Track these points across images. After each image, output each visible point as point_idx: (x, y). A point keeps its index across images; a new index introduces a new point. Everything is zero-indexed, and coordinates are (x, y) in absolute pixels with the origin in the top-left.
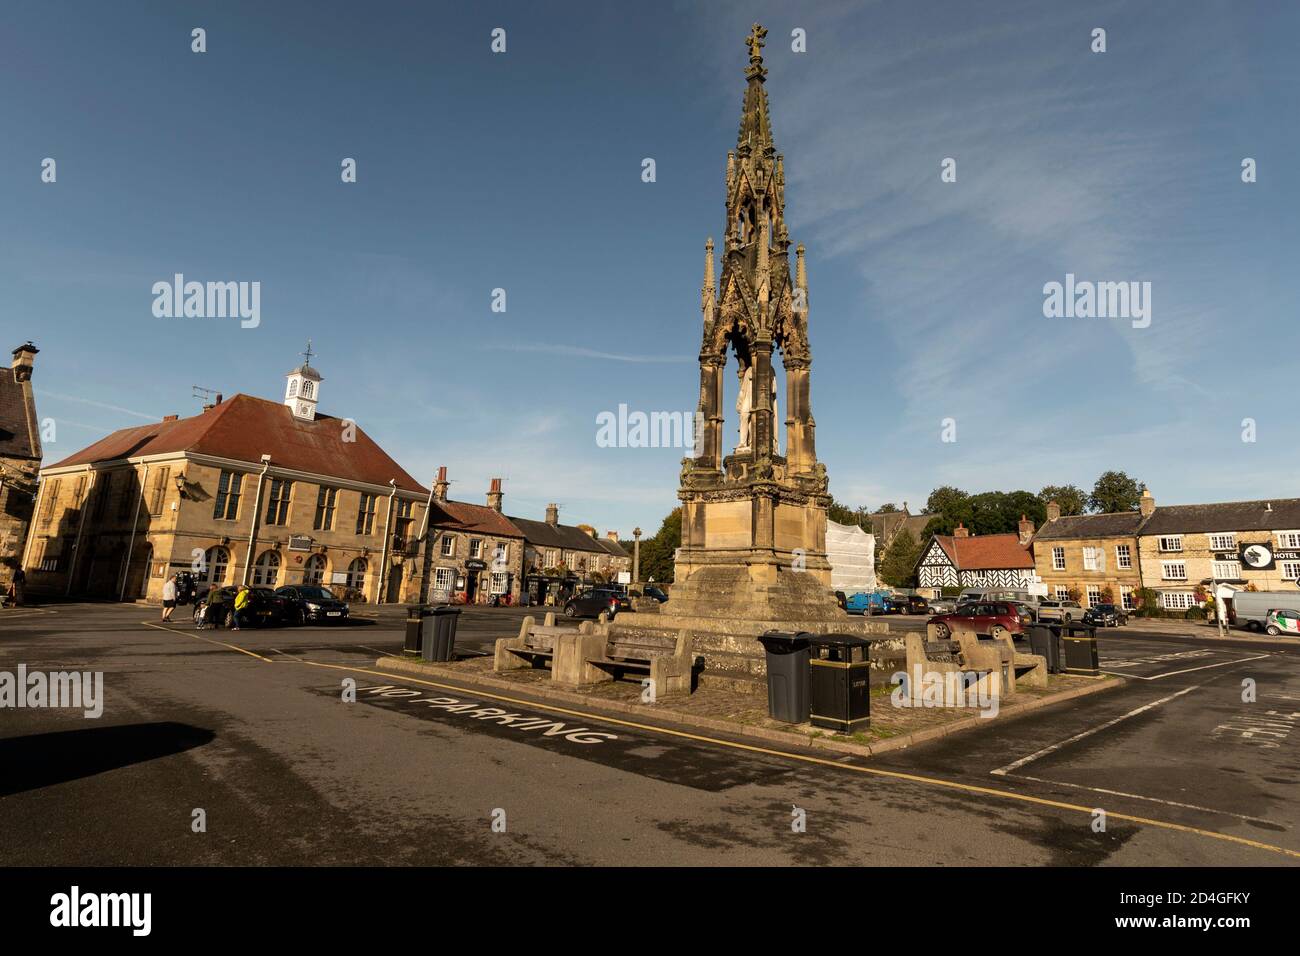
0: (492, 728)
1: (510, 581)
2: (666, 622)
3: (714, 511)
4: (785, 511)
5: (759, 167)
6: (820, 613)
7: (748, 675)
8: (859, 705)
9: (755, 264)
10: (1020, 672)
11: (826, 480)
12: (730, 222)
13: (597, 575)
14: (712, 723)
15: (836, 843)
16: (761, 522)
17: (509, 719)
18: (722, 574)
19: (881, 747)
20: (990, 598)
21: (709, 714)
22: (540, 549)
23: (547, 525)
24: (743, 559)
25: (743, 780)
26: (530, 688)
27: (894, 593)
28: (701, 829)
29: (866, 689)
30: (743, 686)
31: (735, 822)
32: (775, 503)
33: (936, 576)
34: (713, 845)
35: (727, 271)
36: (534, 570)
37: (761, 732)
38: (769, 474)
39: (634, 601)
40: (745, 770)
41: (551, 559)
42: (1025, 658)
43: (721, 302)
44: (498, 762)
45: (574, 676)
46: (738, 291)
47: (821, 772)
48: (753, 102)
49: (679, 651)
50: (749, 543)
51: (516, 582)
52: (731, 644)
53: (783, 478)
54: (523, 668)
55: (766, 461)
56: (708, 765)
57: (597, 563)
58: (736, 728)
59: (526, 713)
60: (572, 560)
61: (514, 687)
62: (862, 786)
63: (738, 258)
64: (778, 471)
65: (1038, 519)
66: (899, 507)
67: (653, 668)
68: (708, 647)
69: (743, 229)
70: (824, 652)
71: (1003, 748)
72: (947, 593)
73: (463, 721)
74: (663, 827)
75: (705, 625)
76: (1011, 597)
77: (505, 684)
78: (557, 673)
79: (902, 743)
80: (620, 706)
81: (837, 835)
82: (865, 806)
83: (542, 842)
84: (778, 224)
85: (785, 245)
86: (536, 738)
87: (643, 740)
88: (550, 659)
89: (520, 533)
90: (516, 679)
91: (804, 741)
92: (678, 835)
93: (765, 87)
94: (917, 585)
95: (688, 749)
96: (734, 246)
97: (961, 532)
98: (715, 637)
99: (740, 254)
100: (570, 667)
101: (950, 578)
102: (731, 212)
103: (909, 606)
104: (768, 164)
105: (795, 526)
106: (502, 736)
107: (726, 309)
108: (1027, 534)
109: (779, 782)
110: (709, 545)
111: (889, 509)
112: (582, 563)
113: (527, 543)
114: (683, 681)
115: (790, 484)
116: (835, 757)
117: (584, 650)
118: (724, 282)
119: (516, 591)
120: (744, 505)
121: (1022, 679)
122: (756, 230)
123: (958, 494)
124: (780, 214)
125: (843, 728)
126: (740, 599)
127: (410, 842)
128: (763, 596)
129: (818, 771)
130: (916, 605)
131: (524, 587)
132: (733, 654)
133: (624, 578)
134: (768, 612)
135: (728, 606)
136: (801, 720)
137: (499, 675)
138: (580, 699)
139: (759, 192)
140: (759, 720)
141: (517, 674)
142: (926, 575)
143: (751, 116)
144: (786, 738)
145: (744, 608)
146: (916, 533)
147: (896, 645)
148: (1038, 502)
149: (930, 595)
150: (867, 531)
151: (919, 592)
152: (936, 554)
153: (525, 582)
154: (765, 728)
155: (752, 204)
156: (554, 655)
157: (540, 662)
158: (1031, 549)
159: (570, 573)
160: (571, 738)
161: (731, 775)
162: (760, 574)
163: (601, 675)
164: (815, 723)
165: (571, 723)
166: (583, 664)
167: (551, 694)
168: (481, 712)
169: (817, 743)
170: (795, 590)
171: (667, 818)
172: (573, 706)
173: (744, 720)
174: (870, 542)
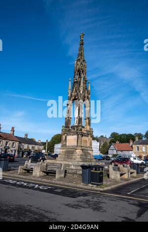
0: (21, 186)
1: (15, 152)
2: (58, 162)
3: (69, 138)
4: (84, 138)
5: (81, 64)
6: (91, 160)
7: (76, 174)
8: (101, 180)
9: (80, 85)
10: (131, 173)
11: (93, 131)
12: (75, 75)
13: (36, 150)
14: (70, 184)
15: (101, 207)
16: (79, 140)
17: (25, 184)
18: (70, 151)
19: (106, 189)
20: (123, 157)
21: (69, 182)
22: (23, 144)
23: (25, 138)
24: (74, 148)
25: (80, 196)
26: (28, 177)
27: (103, 155)
28: (74, 205)
29: (102, 177)
30: (75, 176)
31: (80, 204)
32: (82, 136)
33: (112, 152)
34: (77, 208)
35: (73, 86)
36: (21, 149)
37: (81, 186)
38: (81, 130)
39: (46, 157)
40: (79, 194)
41: (25, 146)
42: (132, 170)
43: (72, 92)
44: (27, 193)
45: (38, 174)
46: (76, 90)
47: (95, 194)
48: (81, 49)
49: (62, 169)
50: (76, 145)
51: (17, 152)
52: (72, 167)
53: (84, 131)
54: (25, 173)
55: (81, 127)
56: (72, 193)
57: (36, 147)
58: (75, 185)
59: (29, 183)
60: (30, 147)
61: (24, 177)
62: (103, 196)
63: (76, 83)
64: (83, 129)
65: (134, 140)
66: (105, 136)
67: (57, 172)
68: (67, 168)
69: (77, 77)
70: (94, 169)
71: (129, 189)
72: (114, 156)
73: (15, 185)
74: (66, 205)
75: (66, 163)
76: (127, 157)
77: (22, 176)
78: (34, 174)
79: (109, 188)
80: (49, 181)
81: (100, 206)
82: (104, 200)
83: (43, 209)
84: (85, 76)
85: (86, 81)
86: (33, 188)
87: (56, 188)
88: (32, 171)
89: (18, 140)
90: (24, 175)
91: (90, 188)
92: (69, 206)
93: (83, 46)
94: (108, 154)
95: (66, 190)
96: (75, 81)
97: (117, 142)
98: (69, 165)
99: (77, 82)
100: (37, 172)
101: (115, 152)
102: (75, 73)
103: (106, 158)
104: (83, 63)
105: (86, 141)
106: (25, 188)
107: (73, 94)
108: (131, 143)
109: (87, 196)
110: (67, 145)
111: (102, 136)
112: (33, 148)
113: (20, 143)
114: (63, 175)
115: (85, 132)
116: (97, 191)
117: (41, 169)
118: (73, 88)
119: (16, 154)
120: (75, 137)
121: (132, 175)
122: (80, 77)
123: (117, 134)
124: (85, 74)
125: (98, 185)
126: (74, 157)
127: (14, 210)
128: (79, 157)
129: (94, 194)
130: (108, 158)
131: (19, 153)
132: (73, 169)
133: (44, 151)
134: (80, 160)
135: (71, 158)
136: (89, 183)
137: (20, 174)
138: (40, 179)
139: (81, 69)
140: (80, 183)
141: (24, 174)
142: (110, 151)
143: (80, 52)
144: (86, 187)
145: (75, 159)
146: (108, 142)
147: (106, 167)
148: (134, 136)
149: (111, 156)
150: (98, 141)
151: (108, 155)
152: (112, 147)
153: (19, 152)
154: (81, 185)
155: (80, 72)
156: (34, 170)
157: (29, 171)
158: (132, 146)
159: (30, 150)
160: (41, 188)
161: (77, 195)
162: (79, 152)
163: (44, 174)
164: (92, 184)
165: (40, 185)
166: (40, 172)
167: (33, 179)
168: (18, 183)
169: (93, 188)
170: (86, 155)
171: (66, 203)
172: (39, 181)
173: (77, 183)
174: (98, 144)
